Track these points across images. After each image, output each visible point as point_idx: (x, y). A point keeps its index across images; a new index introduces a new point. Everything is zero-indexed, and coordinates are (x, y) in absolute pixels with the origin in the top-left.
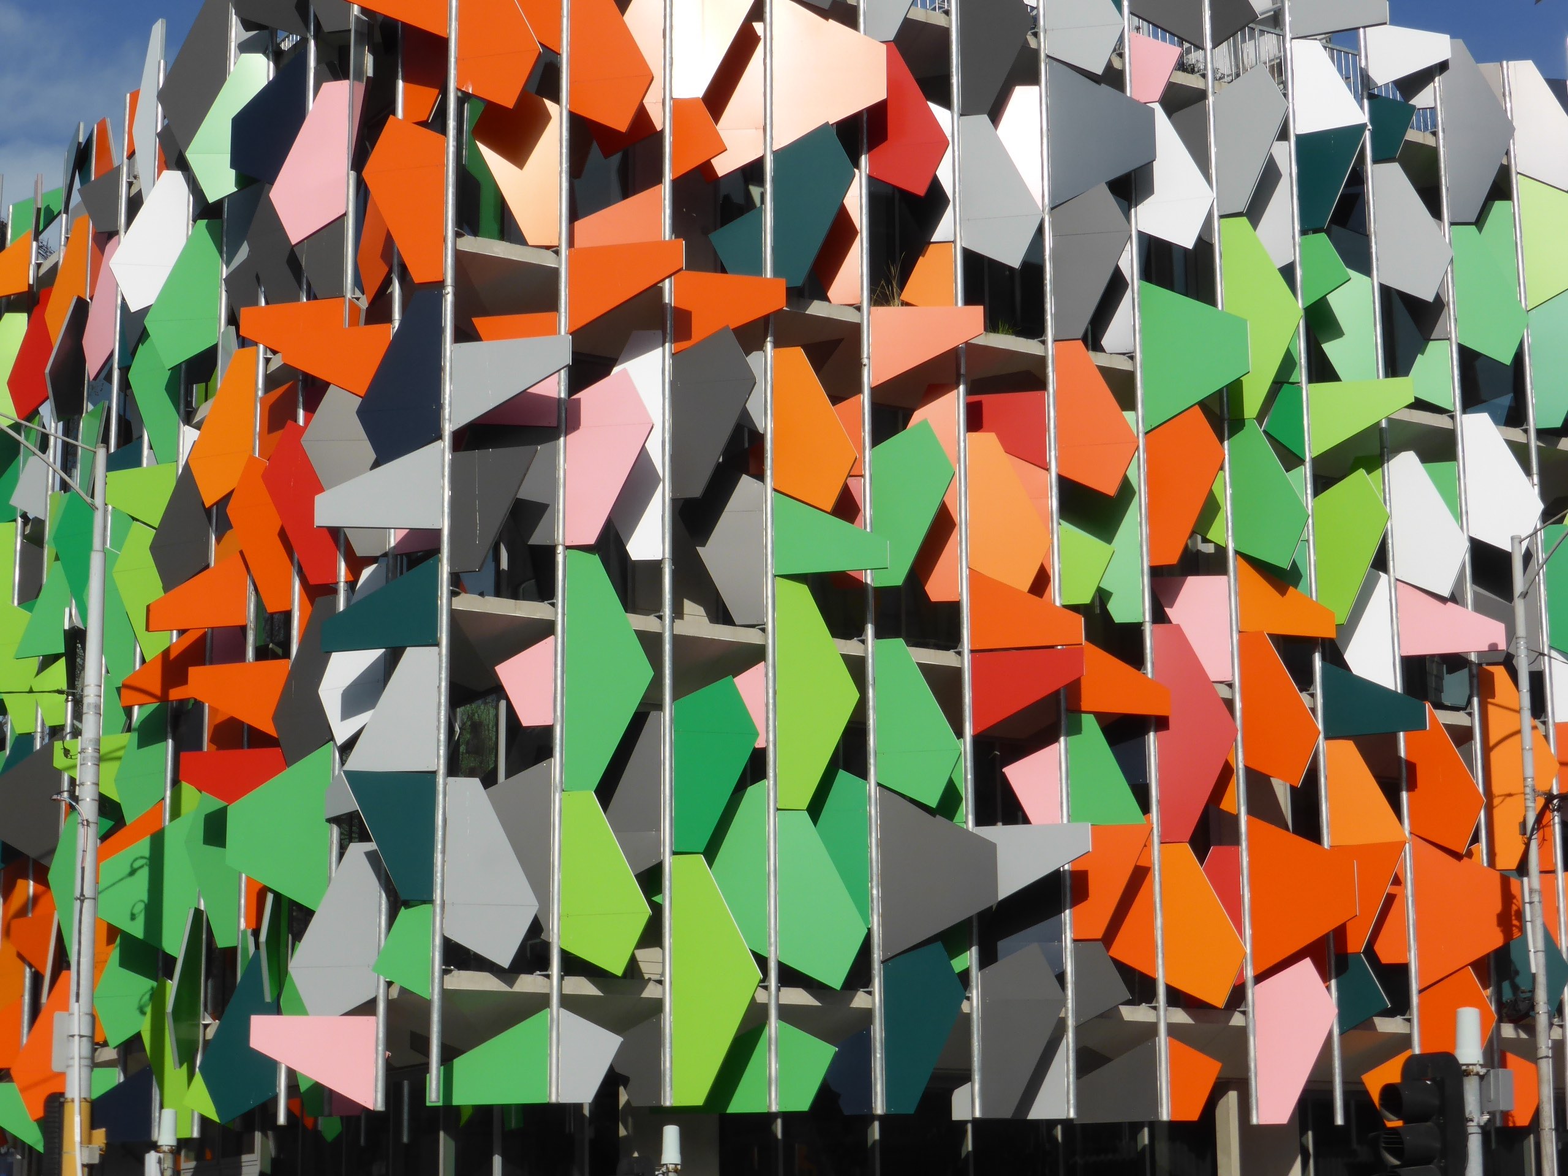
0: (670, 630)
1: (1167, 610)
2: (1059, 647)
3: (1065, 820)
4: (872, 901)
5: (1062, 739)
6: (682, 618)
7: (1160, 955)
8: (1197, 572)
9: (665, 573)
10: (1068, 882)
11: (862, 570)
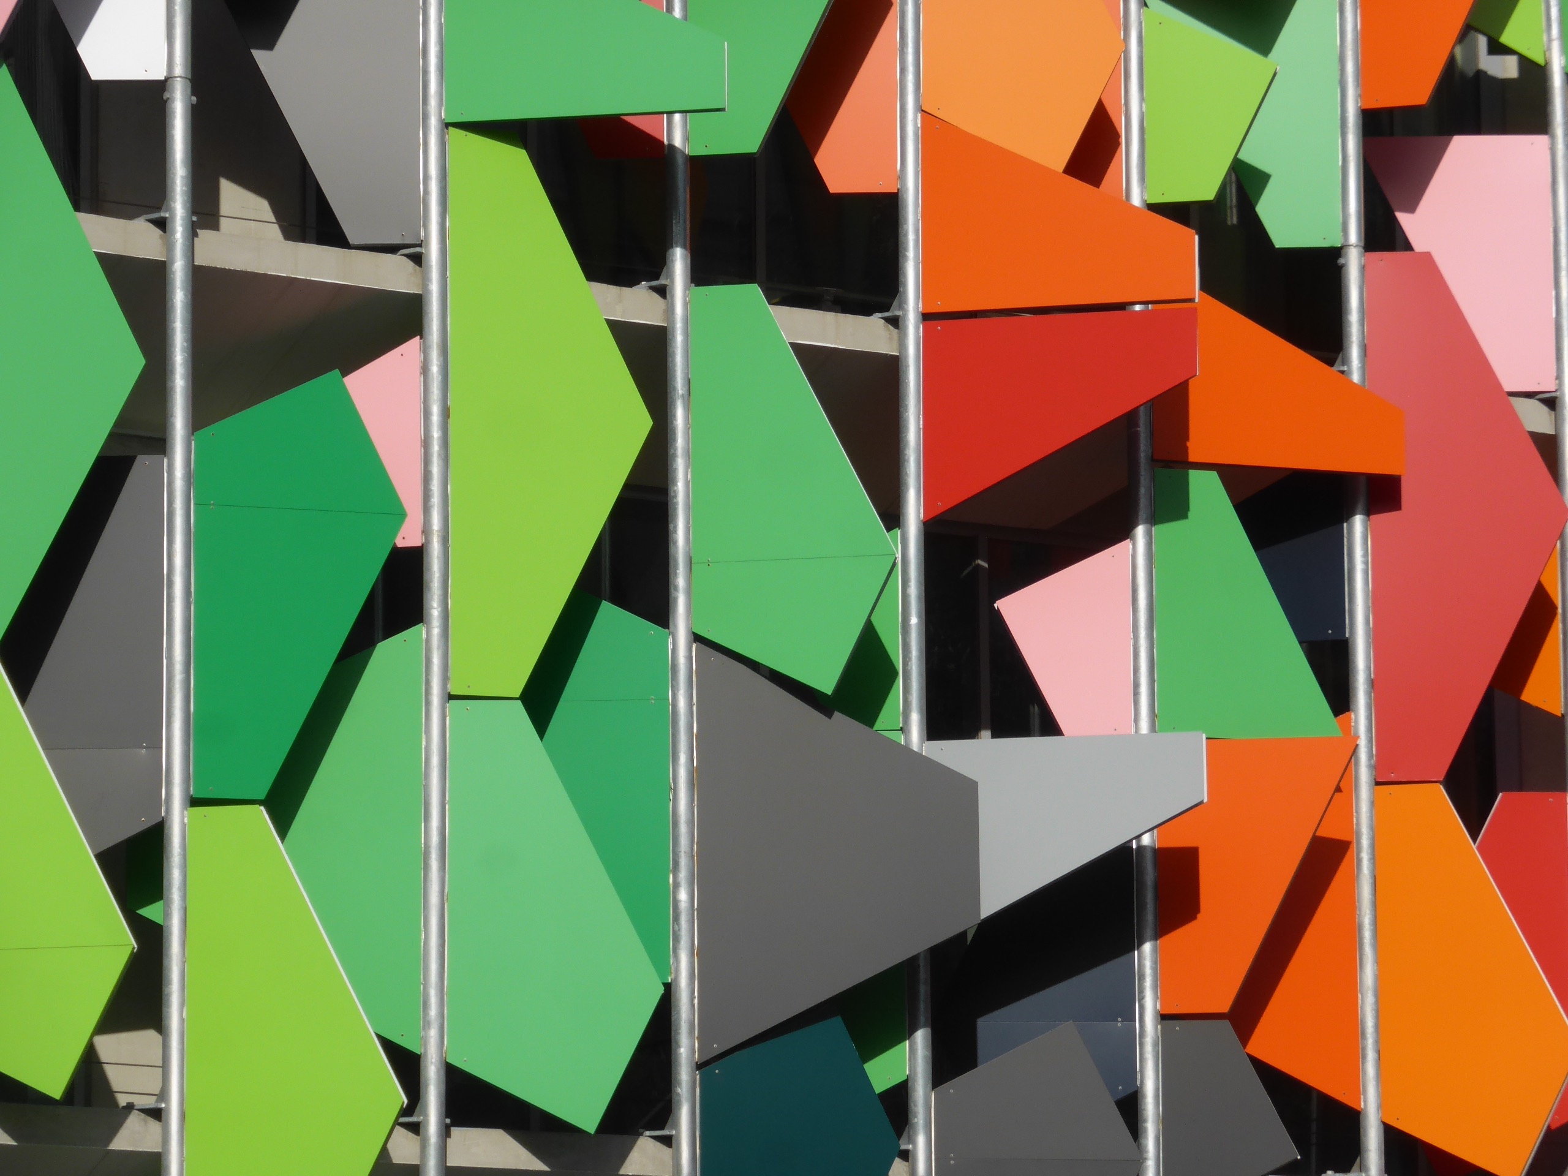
0: (185, 255)
1: (1402, 217)
2: (1138, 308)
3: (1144, 727)
4: (676, 919)
5: (1140, 531)
6: (214, 225)
7: (1371, 1055)
8: (1475, 127)
9: (174, 113)
10: (1150, 875)
11: (662, 113)
